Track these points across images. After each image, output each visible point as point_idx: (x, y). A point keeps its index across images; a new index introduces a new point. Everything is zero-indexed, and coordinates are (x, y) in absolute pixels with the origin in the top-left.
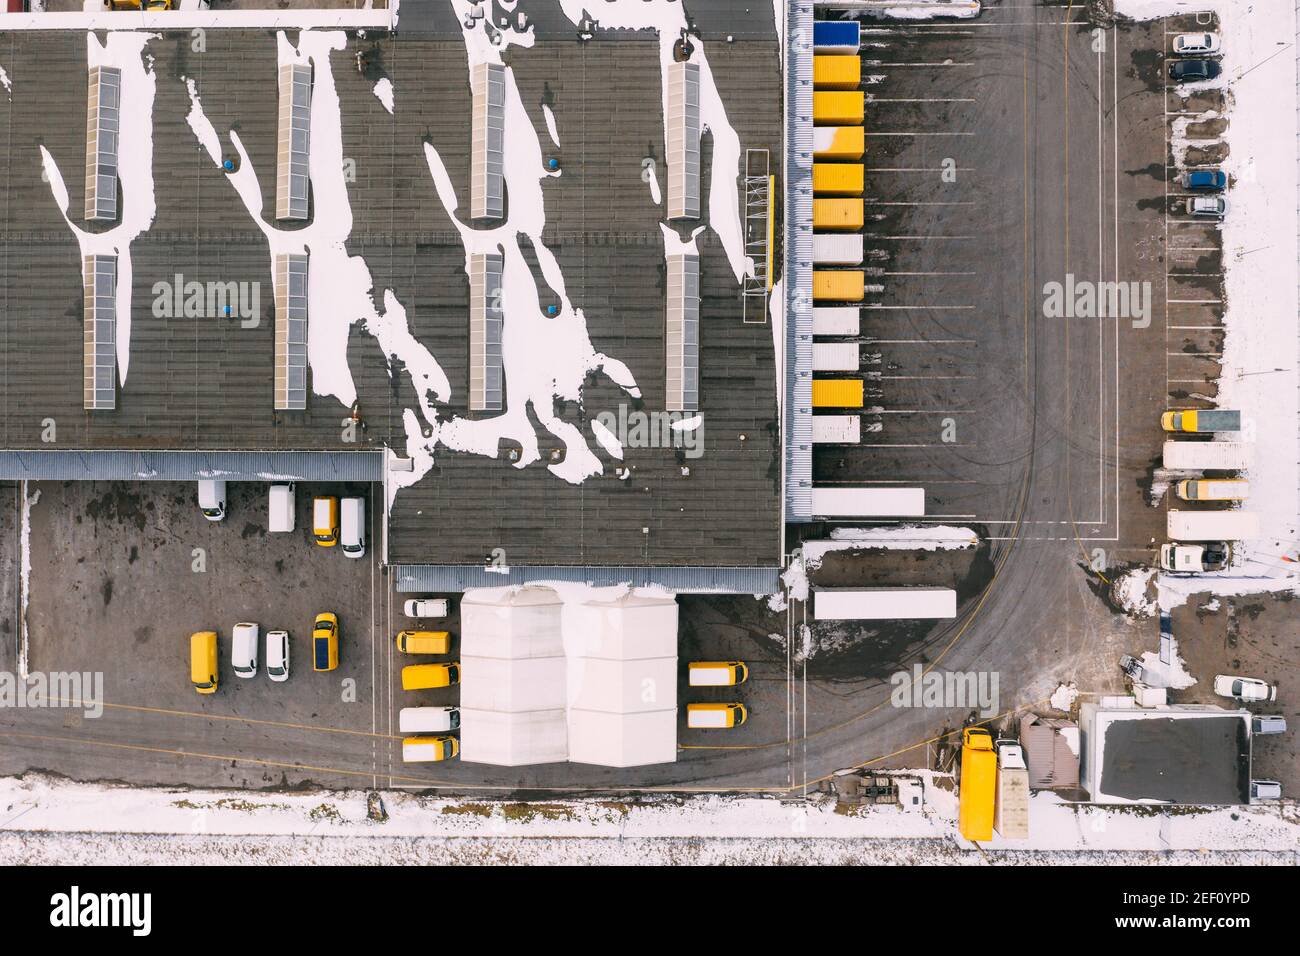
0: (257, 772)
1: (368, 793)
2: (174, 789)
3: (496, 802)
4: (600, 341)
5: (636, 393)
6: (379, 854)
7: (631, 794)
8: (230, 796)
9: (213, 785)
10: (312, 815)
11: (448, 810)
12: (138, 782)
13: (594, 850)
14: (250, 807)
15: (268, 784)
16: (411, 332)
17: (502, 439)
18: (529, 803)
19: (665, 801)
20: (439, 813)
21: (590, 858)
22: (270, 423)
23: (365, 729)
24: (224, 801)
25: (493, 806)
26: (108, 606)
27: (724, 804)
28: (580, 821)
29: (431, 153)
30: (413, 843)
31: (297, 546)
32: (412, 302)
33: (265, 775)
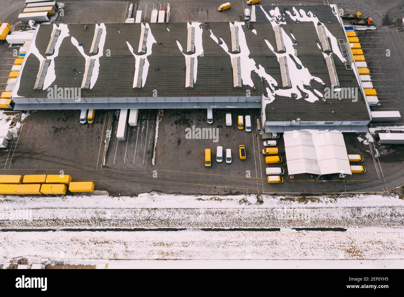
0: (222, 190)
1: (257, 195)
2: (197, 195)
3: (296, 197)
4: (312, 74)
5: (324, 84)
6: (261, 214)
7: (336, 194)
8: (214, 197)
9: (209, 194)
10: (240, 202)
11: (281, 199)
12: (186, 193)
13: (328, 212)
14: (221, 200)
15: (226, 193)
16: (266, 72)
17: (292, 93)
18: (306, 197)
19: (347, 196)
20: (279, 200)
21: (327, 214)
22: (233, 91)
23: (254, 177)
24: (212, 198)
25: (295, 198)
26: (179, 146)
27: (365, 196)
28: (322, 202)
29: (266, 41)
30: (272, 210)
31: (232, 130)
32: (266, 67)
33: (225, 190)
